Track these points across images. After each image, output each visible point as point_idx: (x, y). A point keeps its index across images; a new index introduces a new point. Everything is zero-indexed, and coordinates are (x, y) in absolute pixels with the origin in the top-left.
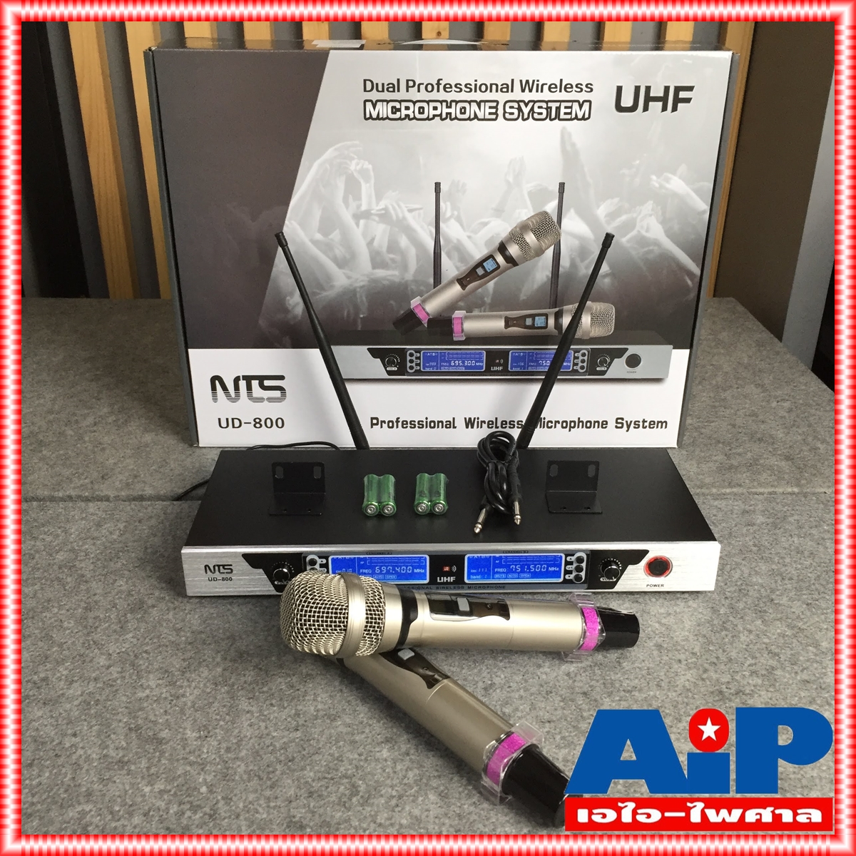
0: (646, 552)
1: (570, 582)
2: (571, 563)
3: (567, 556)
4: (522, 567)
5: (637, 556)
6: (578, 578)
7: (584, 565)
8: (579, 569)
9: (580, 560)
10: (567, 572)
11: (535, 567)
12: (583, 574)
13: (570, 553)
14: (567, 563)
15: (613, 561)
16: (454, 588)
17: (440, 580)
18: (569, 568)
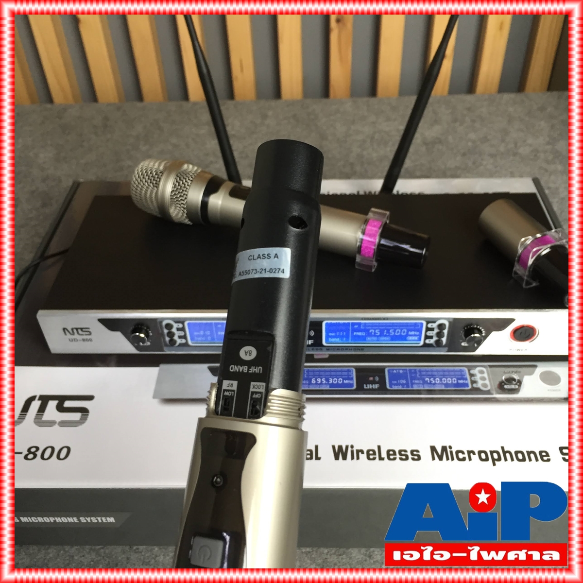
0: (510, 321)
1: (430, 345)
2: (432, 329)
3: (428, 323)
4: (382, 332)
5: (501, 324)
6: (438, 343)
7: (446, 332)
8: (440, 335)
9: (441, 327)
10: (427, 337)
11: (395, 332)
12: (444, 340)
13: (429, 321)
14: (428, 329)
15: (477, 328)
16: (313, 350)
18: (429, 333)
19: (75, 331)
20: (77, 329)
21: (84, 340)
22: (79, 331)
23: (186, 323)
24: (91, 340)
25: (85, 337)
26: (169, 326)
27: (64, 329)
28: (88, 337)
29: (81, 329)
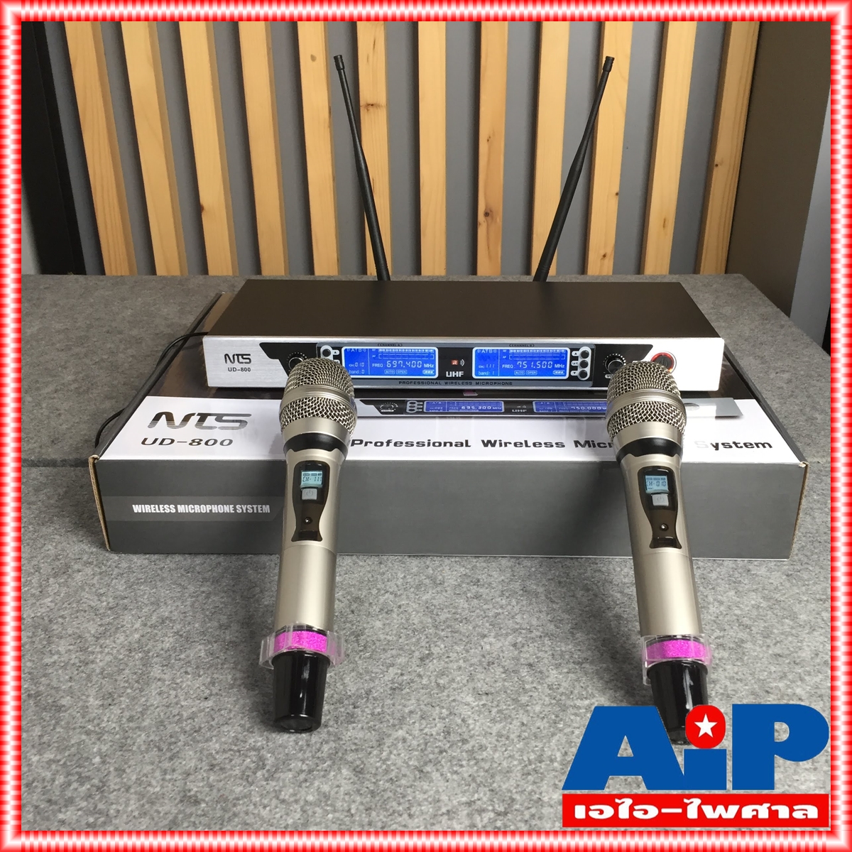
0: (650, 347)
1: (575, 378)
2: (576, 358)
3: (572, 350)
4: (529, 364)
5: (641, 351)
6: (583, 374)
7: (588, 360)
8: (584, 364)
9: (585, 355)
10: (573, 368)
11: (541, 364)
12: (588, 370)
13: (574, 348)
14: (572, 358)
15: (618, 357)
16: (463, 383)
17: (449, 374)
18: (574, 363)
19: (236, 357)
20: (238, 355)
21: (242, 369)
22: (240, 357)
23: (343, 350)
24: (249, 370)
25: (244, 366)
26: (327, 353)
27: (226, 355)
28: (247, 366)
29: (242, 355)
